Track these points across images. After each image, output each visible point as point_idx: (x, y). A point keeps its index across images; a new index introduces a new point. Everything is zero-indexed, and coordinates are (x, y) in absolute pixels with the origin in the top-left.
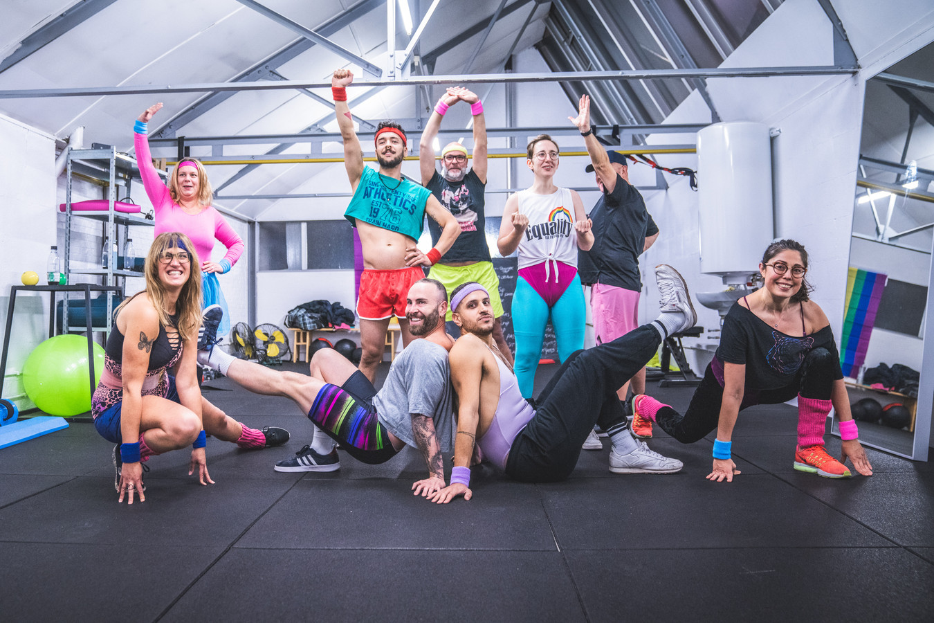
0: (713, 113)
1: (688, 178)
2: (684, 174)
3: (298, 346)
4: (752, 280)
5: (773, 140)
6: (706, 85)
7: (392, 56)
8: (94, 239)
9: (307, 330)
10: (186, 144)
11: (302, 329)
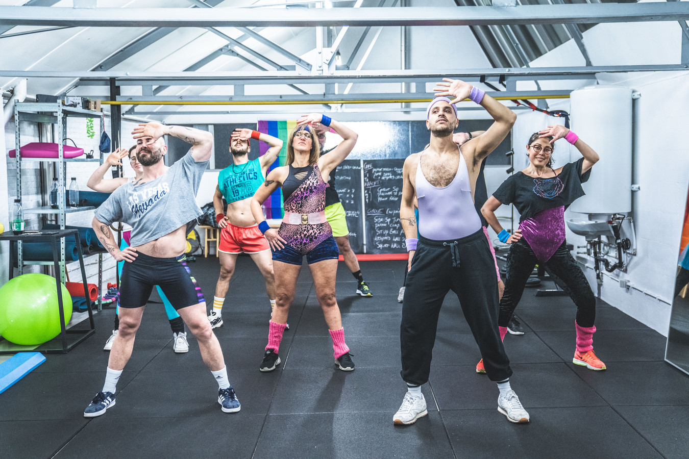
0: (587, 62)
1: (563, 119)
2: (560, 116)
3: (208, 242)
4: (612, 219)
5: (634, 101)
6: (582, 38)
7: (320, 53)
8: (33, 173)
9: (217, 228)
10: (117, 84)
11: (212, 226)
